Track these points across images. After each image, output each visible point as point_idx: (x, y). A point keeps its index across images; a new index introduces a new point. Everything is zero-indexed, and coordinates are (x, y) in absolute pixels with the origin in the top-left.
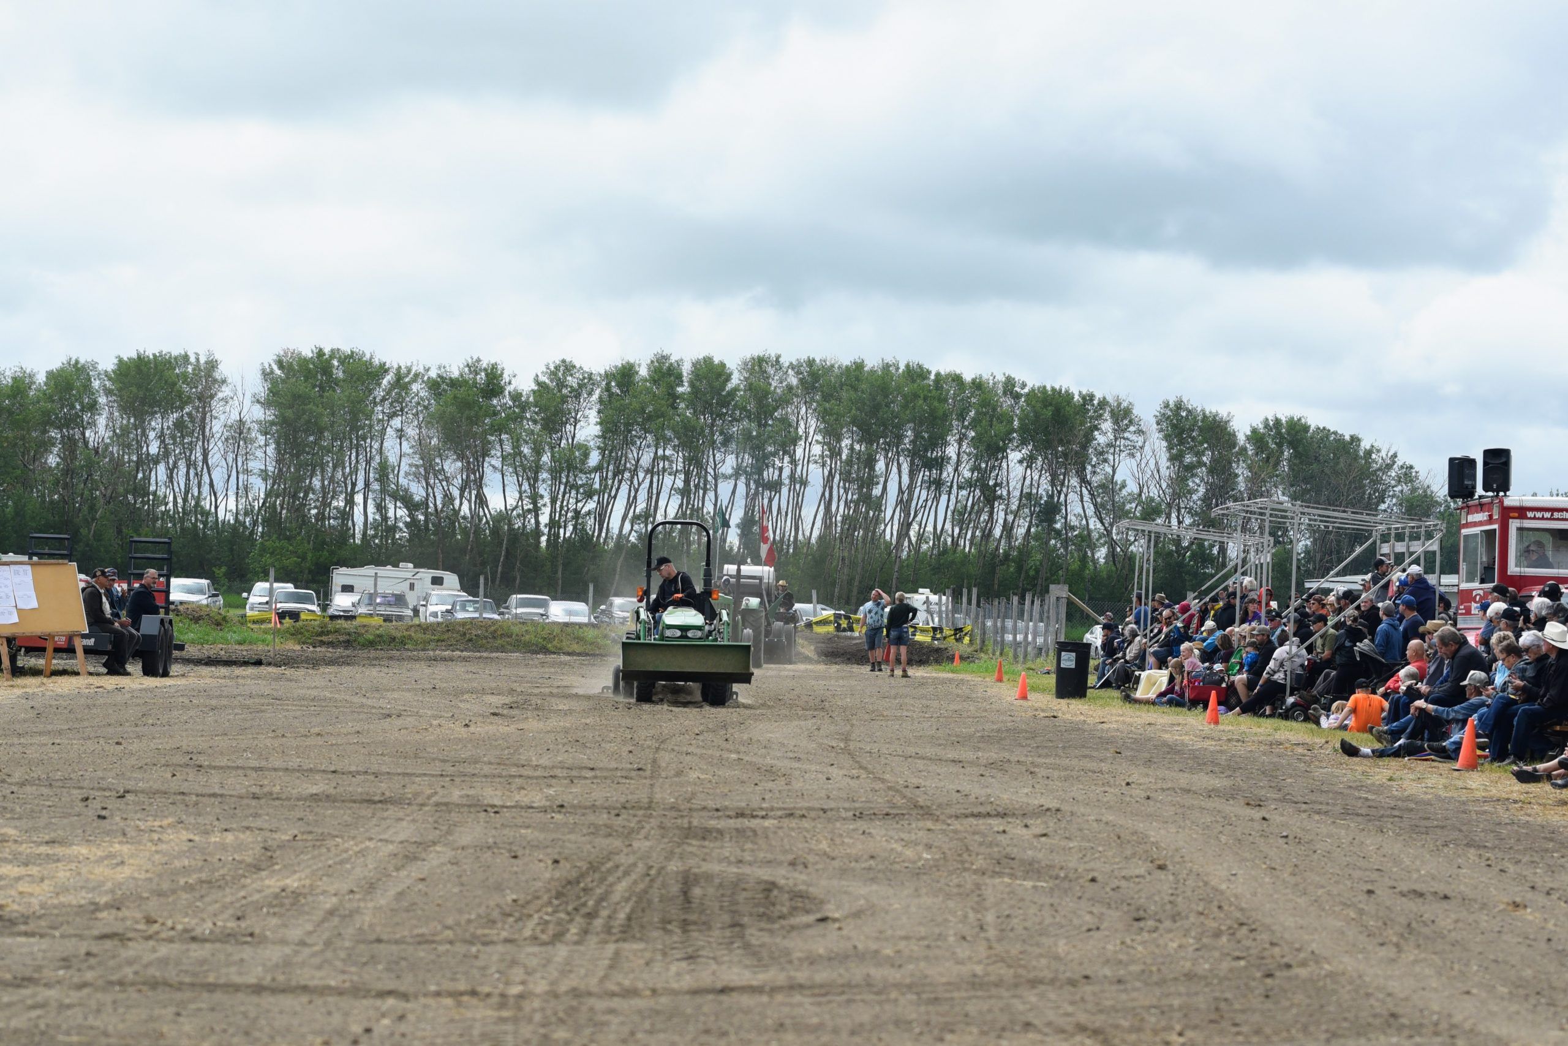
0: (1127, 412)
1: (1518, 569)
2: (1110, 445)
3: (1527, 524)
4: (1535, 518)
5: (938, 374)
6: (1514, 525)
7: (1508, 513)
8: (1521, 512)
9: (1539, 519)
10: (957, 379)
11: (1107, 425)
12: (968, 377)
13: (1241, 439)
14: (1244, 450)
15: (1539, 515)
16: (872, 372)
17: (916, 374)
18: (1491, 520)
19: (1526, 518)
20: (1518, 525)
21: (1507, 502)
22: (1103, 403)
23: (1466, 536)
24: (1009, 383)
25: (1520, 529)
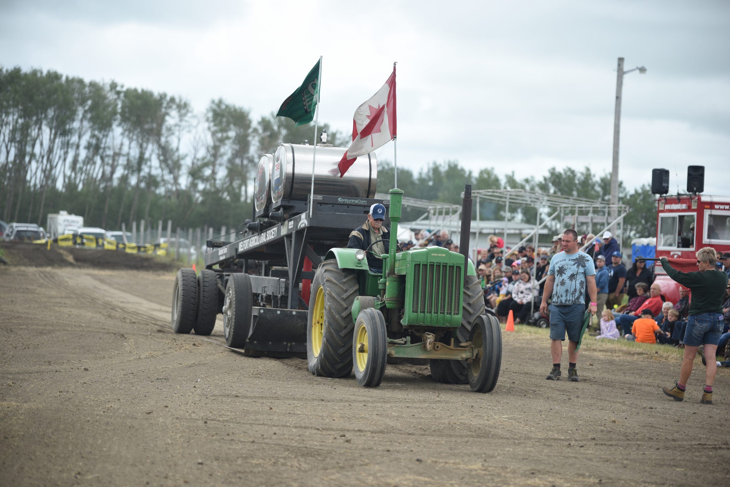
0: (186, 105)
1: (708, 240)
2: (176, 125)
3: (715, 212)
4: (719, 209)
5: (67, 78)
6: (707, 213)
7: (703, 206)
8: (711, 205)
9: (722, 209)
10: (81, 82)
11: (174, 113)
12: (87, 81)
13: (254, 124)
14: (255, 130)
15: (722, 207)
16: (26, 75)
17: (54, 77)
18: (689, 209)
19: (714, 209)
20: (710, 213)
21: (704, 199)
22: (172, 100)
23: (662, 218)
24: (113, 86)
25: (711, 216)
